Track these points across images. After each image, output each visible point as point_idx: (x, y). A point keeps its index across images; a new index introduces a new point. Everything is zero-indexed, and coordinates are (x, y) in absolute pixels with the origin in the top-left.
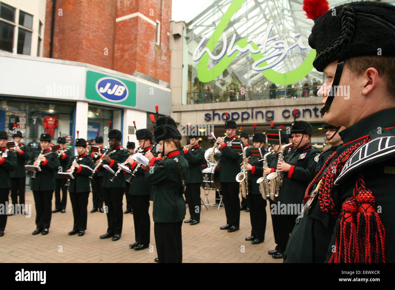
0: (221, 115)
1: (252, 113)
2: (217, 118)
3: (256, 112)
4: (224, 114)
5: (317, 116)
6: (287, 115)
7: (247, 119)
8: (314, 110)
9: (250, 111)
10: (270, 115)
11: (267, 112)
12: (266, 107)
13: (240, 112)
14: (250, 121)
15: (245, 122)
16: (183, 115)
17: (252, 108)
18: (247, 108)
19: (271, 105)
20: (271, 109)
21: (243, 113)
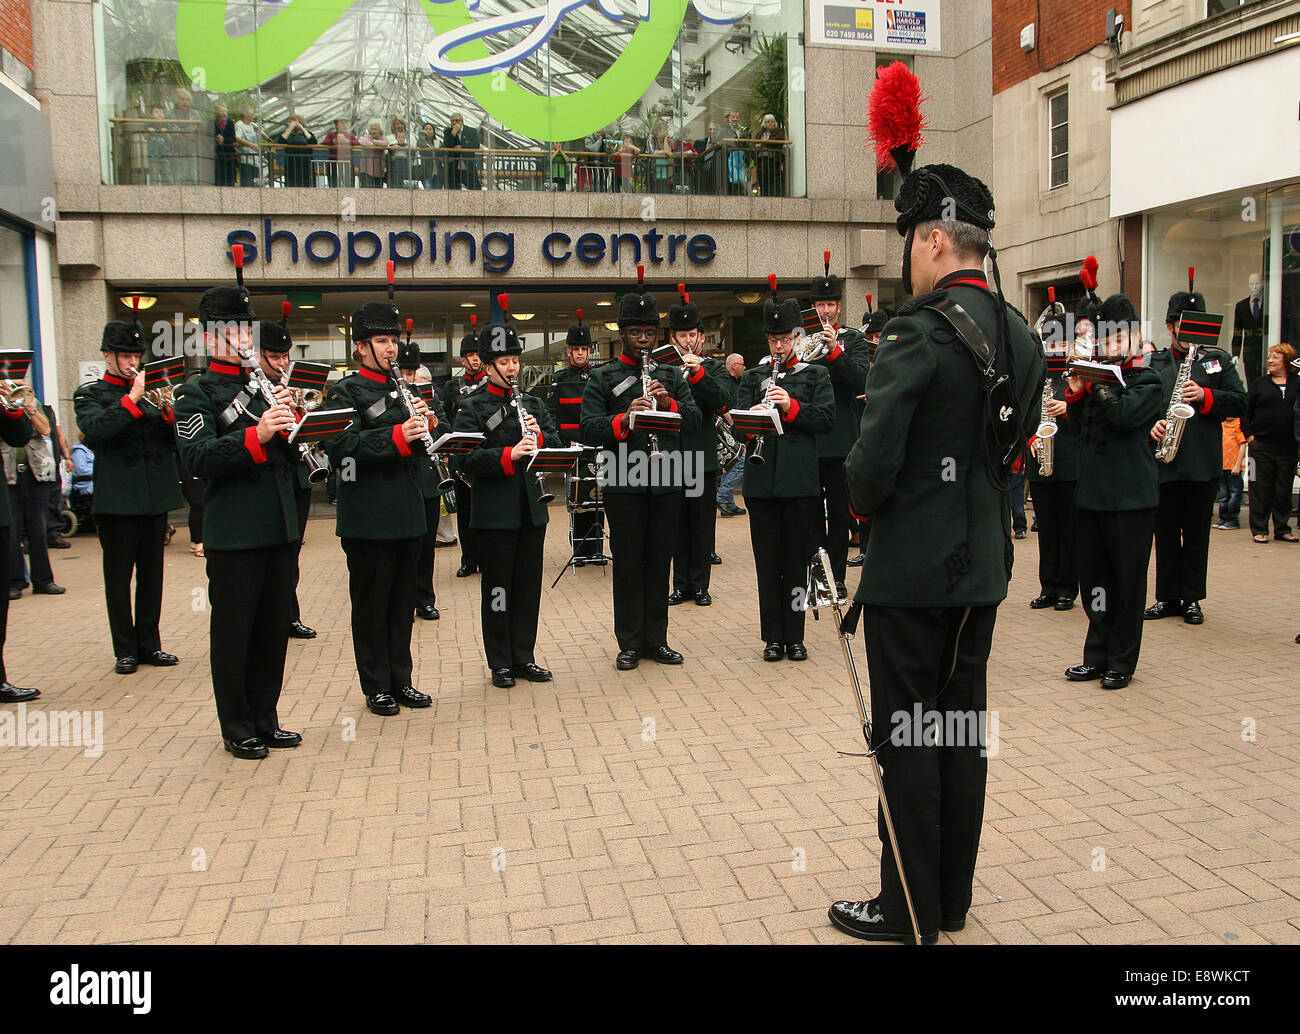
0: (301, 241)
1: (433, 237)
2: (281, 252)
3: (447, 235)
4: (313, 238)
5: (656, 260)
6: (558, 252)
7: (410, 262)
8: (646, 238)
9: (421, 231)
10: (497, 250)
11: (488, 240)
12: (483, 220)
13: (383, 233)
14: (424, 271)
15: (403, 274)
16: (114, 231)
17: (433, 221)
18: (411, 219)
19: (507, 214)
20: (504, 229)
21: (394, 239)
